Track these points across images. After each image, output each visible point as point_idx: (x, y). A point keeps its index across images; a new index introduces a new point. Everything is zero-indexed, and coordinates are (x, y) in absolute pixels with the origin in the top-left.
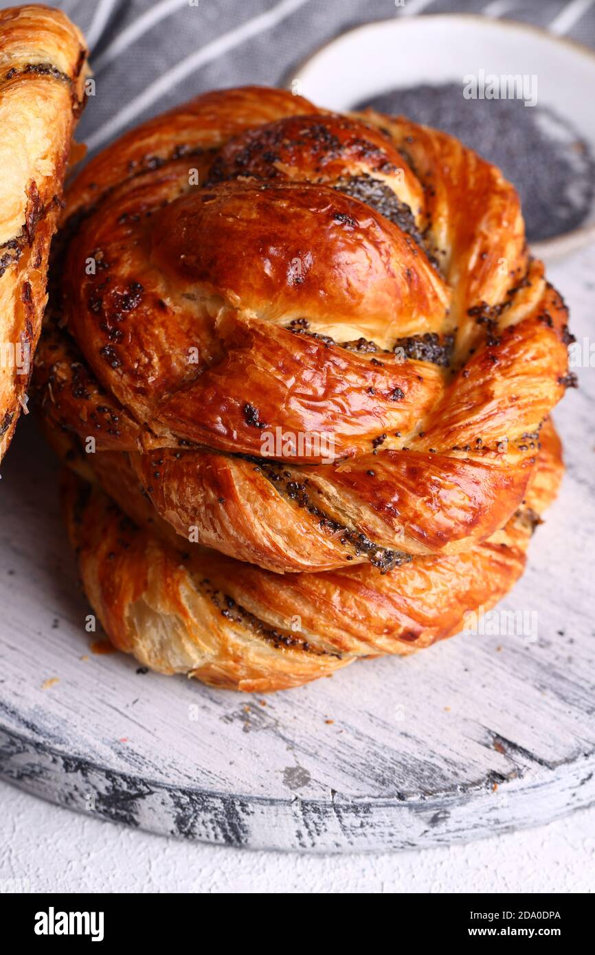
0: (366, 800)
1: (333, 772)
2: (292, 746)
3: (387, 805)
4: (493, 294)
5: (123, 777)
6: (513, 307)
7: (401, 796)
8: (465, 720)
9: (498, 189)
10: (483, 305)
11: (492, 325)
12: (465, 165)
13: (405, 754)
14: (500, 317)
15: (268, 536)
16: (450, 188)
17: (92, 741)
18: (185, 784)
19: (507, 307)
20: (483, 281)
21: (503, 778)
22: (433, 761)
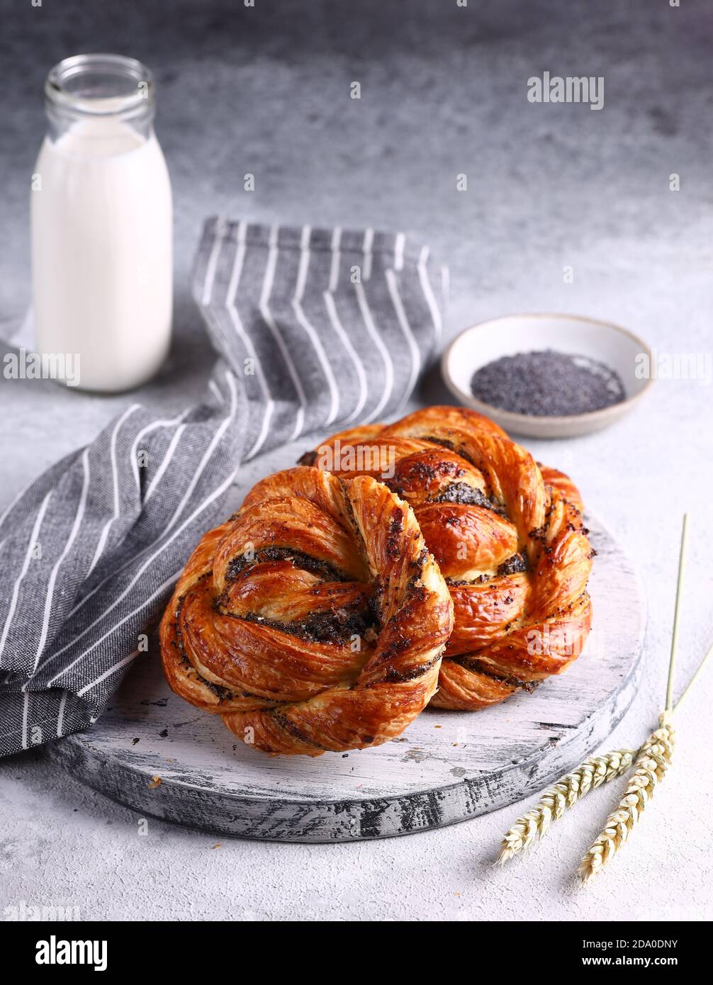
0: (499, 769)
1: (474, 764)
2: (445, 760)
3: (510, 769)
4: (539, 521)
5: (372, 801)
6: (551, 524)
7: (514, 762)
8: (520, 722)
9: (521, 460)
10: (535, 530)
11: (543, 539)
12: (499, 451)
13: (503, 745)
14: (546, 533)
15: (469, 694)
16: (496, 468)
17: (346, 792)
18: (406, 793)
19: (548, 526)
20: (531, 516)
21: (556, 739)
22: (518, 743)
